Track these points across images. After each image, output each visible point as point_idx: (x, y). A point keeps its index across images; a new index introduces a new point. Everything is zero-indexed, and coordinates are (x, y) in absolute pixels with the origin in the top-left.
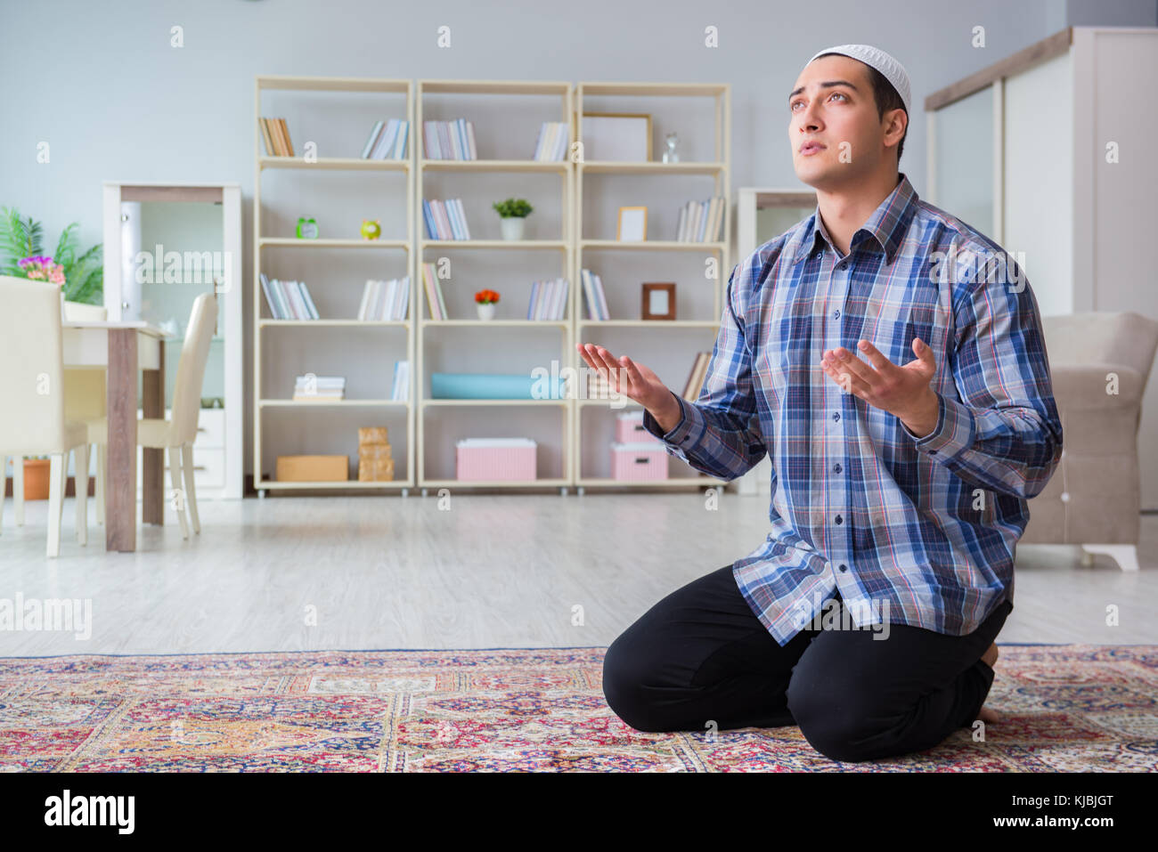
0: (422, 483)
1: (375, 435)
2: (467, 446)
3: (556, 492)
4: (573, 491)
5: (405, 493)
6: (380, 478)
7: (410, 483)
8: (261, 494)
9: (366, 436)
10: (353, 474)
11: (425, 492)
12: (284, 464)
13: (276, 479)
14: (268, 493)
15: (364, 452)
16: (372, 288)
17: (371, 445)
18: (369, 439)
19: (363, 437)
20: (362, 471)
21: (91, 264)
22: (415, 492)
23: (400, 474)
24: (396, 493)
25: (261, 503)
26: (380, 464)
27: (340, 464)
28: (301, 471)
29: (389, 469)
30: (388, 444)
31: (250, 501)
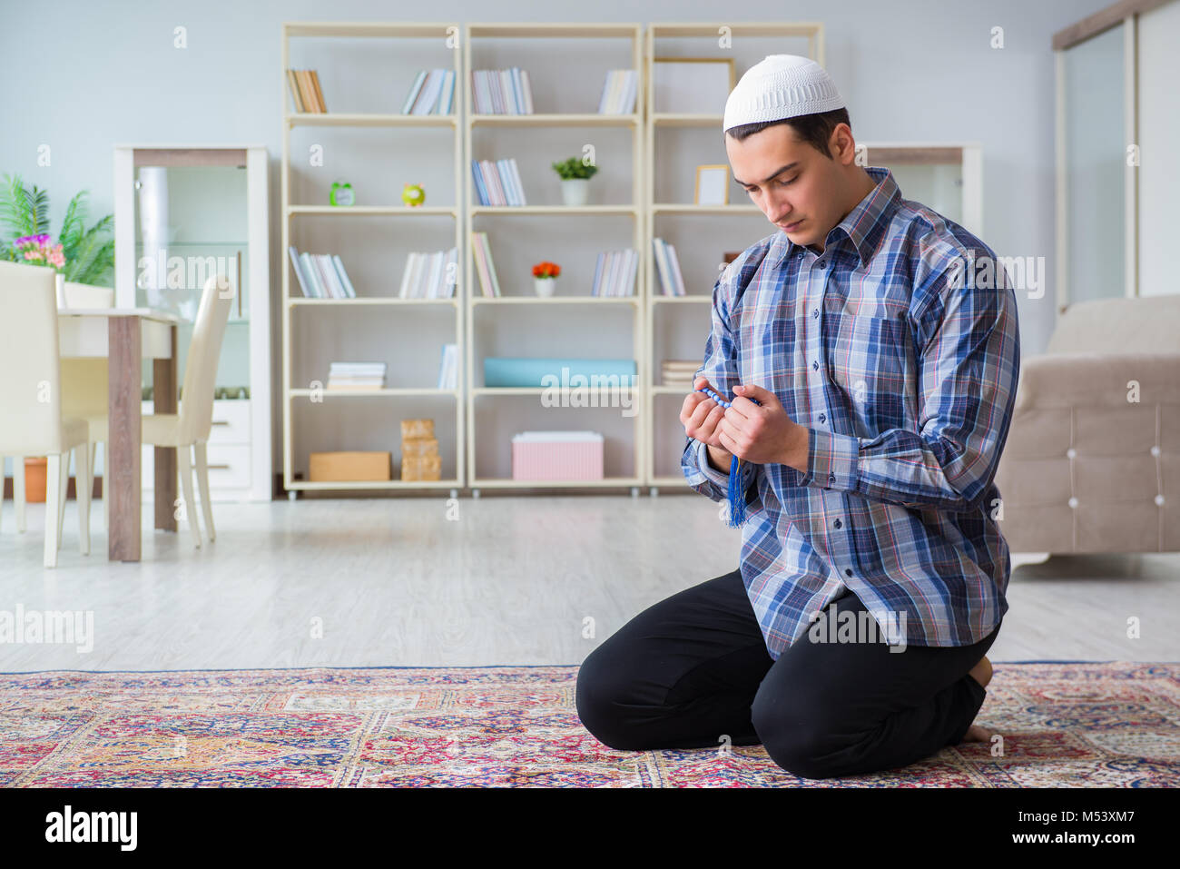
0: (473, 483)
1: (420, 429)
2: (524, 441)
3: (625, 492)
4: (645, 492)
5: (454, 494)
6: (425, 477)
7: (459, 483)
8: (292, 496)
9: (409, 430)
10: (395, 473)
11: (476, 494)
12: (319, 462)
13: (309, 479)
14: (301, 495)
15: (408, 447)
16: (415, 261)
17: (416, 439)
18: (413, 433)
19: (406, 431)
20: (405, 470)
21: (101, 238)
22: (465, 494)
23: (449, 473)
24: (444, 494)
25: (292, 506)
26: (426, 461)
27: (380, 462)
28: (335, 470)
29: (436, 467)
30: (434, 438)
31: (281, 504)
